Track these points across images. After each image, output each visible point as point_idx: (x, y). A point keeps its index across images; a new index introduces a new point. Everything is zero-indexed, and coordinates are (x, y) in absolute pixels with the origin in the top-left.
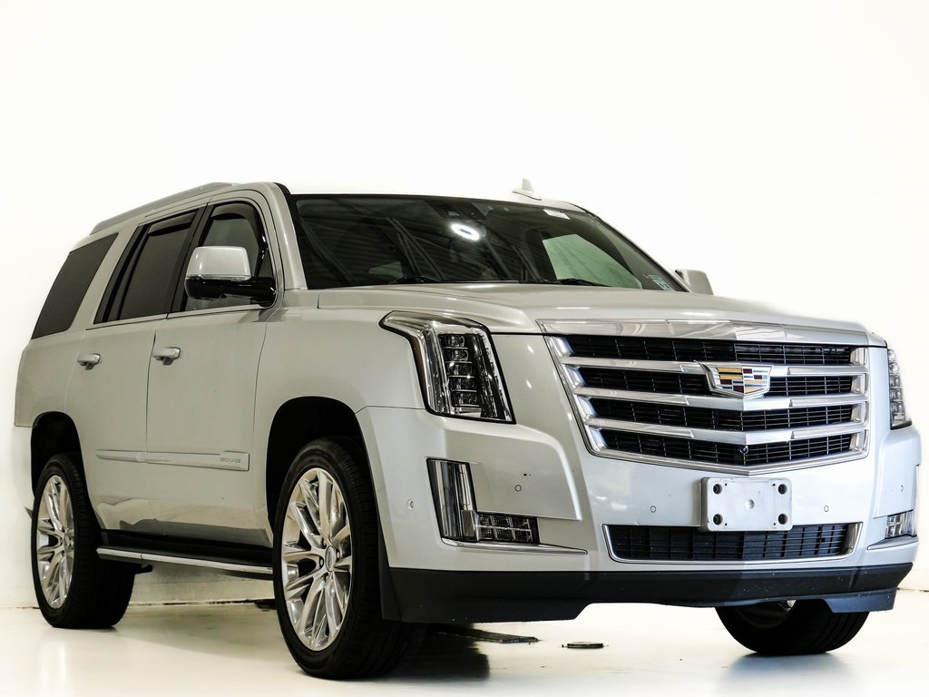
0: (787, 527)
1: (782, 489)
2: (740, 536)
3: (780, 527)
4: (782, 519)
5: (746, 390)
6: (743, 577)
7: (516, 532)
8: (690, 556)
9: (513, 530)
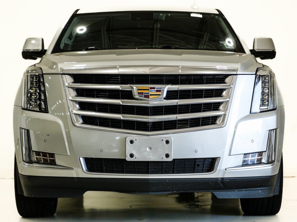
0: (170, 159)
1: (167, 142)
2: (147, 163)
3: (166, 159)
4: (167, 156)
5: (150, 97)
6: (150, 182)
7: (49, 159)
8: (122, 172)
9: (48, 159)
